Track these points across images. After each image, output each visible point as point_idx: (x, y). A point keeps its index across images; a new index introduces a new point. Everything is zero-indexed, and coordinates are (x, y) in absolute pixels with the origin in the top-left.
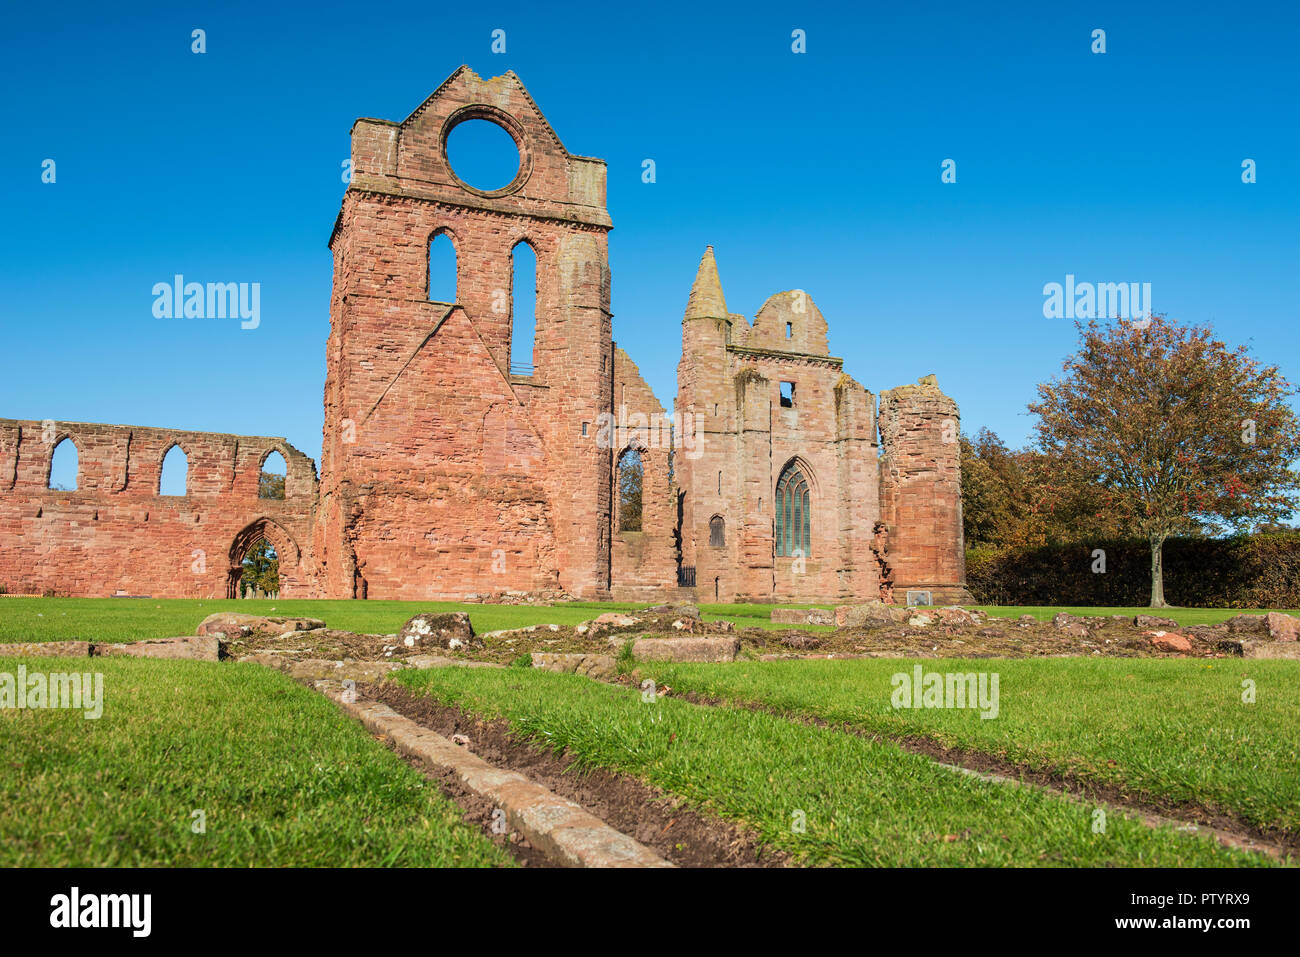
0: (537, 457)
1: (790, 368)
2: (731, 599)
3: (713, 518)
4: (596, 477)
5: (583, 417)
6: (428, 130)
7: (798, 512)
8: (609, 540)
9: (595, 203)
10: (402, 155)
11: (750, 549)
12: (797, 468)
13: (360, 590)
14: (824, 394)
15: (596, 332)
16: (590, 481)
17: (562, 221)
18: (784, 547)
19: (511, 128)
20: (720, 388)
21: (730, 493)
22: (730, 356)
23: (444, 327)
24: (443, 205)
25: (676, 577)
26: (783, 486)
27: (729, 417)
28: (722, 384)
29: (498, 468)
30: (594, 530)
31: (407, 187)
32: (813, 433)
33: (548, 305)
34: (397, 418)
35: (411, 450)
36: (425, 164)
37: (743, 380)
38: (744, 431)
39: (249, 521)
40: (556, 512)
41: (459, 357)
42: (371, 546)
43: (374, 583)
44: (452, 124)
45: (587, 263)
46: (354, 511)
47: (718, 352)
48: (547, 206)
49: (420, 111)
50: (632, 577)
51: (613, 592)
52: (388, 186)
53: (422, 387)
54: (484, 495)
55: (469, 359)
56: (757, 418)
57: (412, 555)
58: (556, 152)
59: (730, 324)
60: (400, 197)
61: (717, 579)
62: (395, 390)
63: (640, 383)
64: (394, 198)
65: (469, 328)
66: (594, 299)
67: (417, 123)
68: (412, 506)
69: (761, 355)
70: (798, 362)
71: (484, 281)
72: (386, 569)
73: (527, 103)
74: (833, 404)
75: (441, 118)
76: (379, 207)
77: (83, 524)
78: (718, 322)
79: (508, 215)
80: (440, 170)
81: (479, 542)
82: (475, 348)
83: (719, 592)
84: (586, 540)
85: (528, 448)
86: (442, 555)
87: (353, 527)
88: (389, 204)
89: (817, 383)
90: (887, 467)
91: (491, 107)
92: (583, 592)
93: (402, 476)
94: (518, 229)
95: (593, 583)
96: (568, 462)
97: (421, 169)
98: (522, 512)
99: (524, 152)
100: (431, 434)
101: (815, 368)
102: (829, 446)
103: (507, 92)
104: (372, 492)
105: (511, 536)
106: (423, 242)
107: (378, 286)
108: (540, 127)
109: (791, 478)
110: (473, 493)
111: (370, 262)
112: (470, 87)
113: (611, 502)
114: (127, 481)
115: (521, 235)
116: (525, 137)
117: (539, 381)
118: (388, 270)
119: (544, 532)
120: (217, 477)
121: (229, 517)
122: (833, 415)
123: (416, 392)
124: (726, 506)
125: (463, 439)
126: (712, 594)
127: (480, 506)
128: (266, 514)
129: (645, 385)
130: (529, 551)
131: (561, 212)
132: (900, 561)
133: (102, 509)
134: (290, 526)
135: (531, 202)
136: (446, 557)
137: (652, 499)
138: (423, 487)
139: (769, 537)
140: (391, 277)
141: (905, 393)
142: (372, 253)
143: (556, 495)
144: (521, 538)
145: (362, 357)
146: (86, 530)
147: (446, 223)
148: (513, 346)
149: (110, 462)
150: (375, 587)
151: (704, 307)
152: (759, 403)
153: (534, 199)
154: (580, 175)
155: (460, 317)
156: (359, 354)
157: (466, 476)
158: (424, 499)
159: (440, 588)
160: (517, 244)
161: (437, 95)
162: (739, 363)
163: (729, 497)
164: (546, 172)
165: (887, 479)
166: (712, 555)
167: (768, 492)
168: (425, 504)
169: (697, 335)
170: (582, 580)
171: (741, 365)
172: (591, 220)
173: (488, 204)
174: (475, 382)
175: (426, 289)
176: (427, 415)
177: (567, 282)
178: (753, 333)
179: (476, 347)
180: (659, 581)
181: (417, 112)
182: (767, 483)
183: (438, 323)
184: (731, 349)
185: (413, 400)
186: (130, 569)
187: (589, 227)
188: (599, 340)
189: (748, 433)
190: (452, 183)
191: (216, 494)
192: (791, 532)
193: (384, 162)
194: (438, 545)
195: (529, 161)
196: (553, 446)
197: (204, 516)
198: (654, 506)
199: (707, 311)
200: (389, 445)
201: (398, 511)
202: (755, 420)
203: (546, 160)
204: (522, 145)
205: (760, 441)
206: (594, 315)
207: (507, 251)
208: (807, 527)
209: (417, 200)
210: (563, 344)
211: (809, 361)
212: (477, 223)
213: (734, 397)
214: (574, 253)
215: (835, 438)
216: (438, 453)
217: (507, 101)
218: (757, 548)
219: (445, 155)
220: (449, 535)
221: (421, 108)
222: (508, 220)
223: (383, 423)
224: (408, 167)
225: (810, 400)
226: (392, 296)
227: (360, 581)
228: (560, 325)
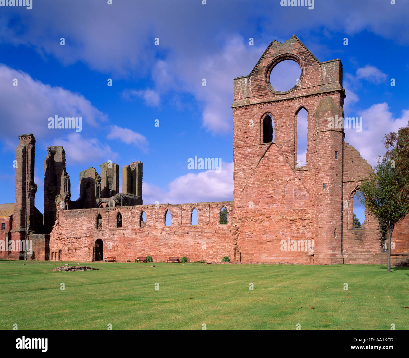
0: (307, 201)
5: (323, 181)
6: (260, 74)
8: (341, 233)
9: (333, 81)
10: (250, 88)
13: (237, 257)
15: (330, 142)
17: (316, 94)
23: (267, 153)
24: (265, 103)
25: (380, 248)
29: (291, 207)
30: (329, 229)
31: (253, 101)
33: (312, 133)
34: (252, 192)
35: (257, 203)
36: (259, 88)
41: (275, 164)
42: (242, 240)
43: (245, 254)
44: (269, 67)
48: (311, 89)
49: (256, 67)
50: (357, 249)
52: (244, 102)
53: (260, 178)
55: (278, 164)
57: (257, 244)
58: (315, 63)
60: (249, 106)
62: (250, 181)
63: (360, 160)
64: (247, 107)
65: (278, 151)
68: (256, 225)
71: (283, 130)
73: (301, 46)
75: (264, 67)
76: (242, 111)
79: (293, 99)
80: (265, 89)
81: (282, 237)
84: (325, 234)
85: (303, 197)
86: (269, 243)
87: (236, 234)
88: (246, 109)
91: (285, 54)
93: (254, 213)
94: (297, 105)
97: (258, 91)
98: (299, 224)
99: (301, 68)
100: (264, 196)
103: (292, 45)
104: (243, 221)
105: (296, 234)
106: (259, 121)
107: (243, 143)
108: (307, 55)
111: (240, 134)
112: (276, 49)
113: (342, 216)
115: (299, 106)
116: (301, 61)
117: (308, 168)
118: (247, 135)
123: (258, 181)
125: (277, 197)
127: (283, 223)
131: (317, 90)
135: (303, 90)
138: (261, 217)
140: (247, 138)
142: (241, 130)
143: (314, 216)
145: (239, 171)
147: (268, 110)
153: (305, 88)
154: (326, 70)
155: (275, 147)
156: (238, 170)
157: (277, 212)
158: (261, 222)
159: (267, 255)
161: (262, 58)
164: (310, 74)
168: (262, 224)
172: (330, 90)
173: (284, 97)
174: (281, 173)
175: (261, 139)
176: (262, 189)
177: (317, 122)
179: (282, 158)
183: (265, 152)
185: (258, 184)
187: (329, 93)
188: (331, 145)
190: (270, 93)
193: (244, 93)
194: (268, 239)
195: (303, 72)
196: (313, 195)
200: (249, 202)
201: (252, 227)
203: (310, 69)
206: (329, 134)
207: (292, 115)
209: (255, 105)
210: (316, 150)
212: (280, 106)
216: (267, 203)
217: (292, 49)
219: (267, 82)
220: (271, 235)
222: (293, 101)
223: (247, 194)
224: (253, 92)
226: (249, 145)
227: (238, 253)
228: (315, 141)
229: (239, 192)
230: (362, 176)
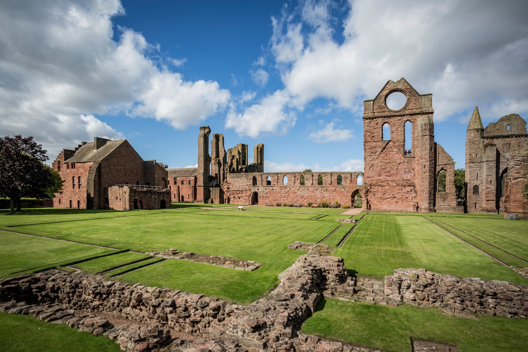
0: (412, 175)
1: (508, 140)
2: (481, 209)
3: (475, 187)
4: (428, 179)
5: (424, 164)
6: (381, 100)
8: (434, 194)
9: (429, 106)
10: (374, 107)
11: (487, 195)
13: (368, 207)
14: (523, 146)
15: (428, 142)
16: (427, 180)
17: (418, 114)
19: (403, 92)
20: (478, 149)
21: (481, 179)
22: (482, 139)
23: (387, 146)
24: (385, 117)
25: (456, 203)
27: (481, 157)
29: (402, 178)
30: (428, 192)
31: (376, 114)
33: (415, 136)
34: (376, 169)
35: (380, 176)
36: (380, 107)
37: (486, 146)
38: (486, 161)
39: (355, 190)
40: (417, 188)
41: (391, 152)
42: (371, 197)
44: (387, 95)
45: (424, 123)
46: (366, 190)
47: (477, 139)
48: (414, 110)
49: (378, 95)
50: (442, 203)
51: (436, 208)
52: (371, 115)
53: (382, 161)
54: (398, 185)
55: (393, 153)
58: (416, 95)
59: (483, 129)
60: (375, 117)
61: (475, 203)
62: (376, 162)
63: (444, 152)
64: (373, 118)
65: (393, 145)
66: (428, 133)
67: (378, 99)
68: (380, 188)
69: (495, 137)
70: (511, 137)
71: (397, 133)
72: (375, 202)
73: (407, 85)
75: (384, 95)
76: (369, 121)
77: (324, 191)
79: (403, 115)
80: (384, 108)
81: (397, 196)
82: (395, 150)
83: (476, 207)
84: (425, 195)
85: (410, 173)
89: (520, 143)
90: (507, 177)
91: (396, 88)
92: (425, 208)
93: (378, 181)
95: (428, 205)
96: (421, 176)
97: (380, 109)
98: (408, 189)
100: (384, 172)
101: (518, 138)
103: (401, 83)
104: (371, 185)
105: (405, 194)
106: (381, 127)
107: (371, 139)
108: (411, 90)
110: (395, 185)
111: (368, 134)
112: (392, 85)
114: (331, 182)
115: (406, 119)
116: (407, 94)
118: (373, 135)
119: (414, 193)
120: (348, 181)
121: (351, 189)
123: (380, 162)
124: (479, 183)
125: (392, 172)
126: (474, 208)
127: (397, 187)
128: (358, 188)
129: (446, 153)
130: (410, 197)
131: (418, 111)
133: (328, 188)
135: (409, 110)
136: (389, 199)
137: (448, 184)
138: (383, 184)
139: (495, 192)
140: (373, 137)
142: (369, 132)
143: (417, 184)
144: (408, 195)
145: (368, 156)
146: (325, 192)
147: (386, 121)
149: (328, 179)
150: (372, 206)
151: (473, 126)
152: (491, 152)
154: (424, 99)
155: (391, 143)
157: (393, 181)
158: (383, 186)
159: (387, 206)
160: (406, 122)
161: (382, 90)
164: (413, 101)
165: (506, 181)
166: (474, 196)
167: (494, 179)
168: (383, 188)
169: (470, 135)
170: (424, 204)
171: (486, 141)
172: (427, 112)
173: (397, 114)
174: (395, 158)
175: (382, 138)
176: (383, 167)
177: (419, 129)
178: (493, 131)
180: (450, 205)
182: (494, 176)
183: (385, 145)
184: (483, 137)
186: (333, 200)
190: (387, 111)
191: (348, 184)
193: (370, 110)
194: (386, 197)
195: (408, 99)
196: (416, 172)
197: (346, 189)
200: (374, 175)
201: (377, 189)
202: (490, 158)
203: (413, 98)
204: (407, 96)
205: (492, 164)
206: (428, 137)
207: (403, 124)
209: (378, 117)
210: (418, 146)
211: (516, 136)
212: (395, 119)
213: (483, 151)
214: (421, 121)
216: (386, 176)
217: (402, 86)
218: (489, 195)
220: (390, 194)
222: (403, 117)
224: (376, 109)
225: (516, 148)
226: (374, 141)
227: (368, 205)
228: (418, 141)
229: (368, 168)
230: (445, 162)
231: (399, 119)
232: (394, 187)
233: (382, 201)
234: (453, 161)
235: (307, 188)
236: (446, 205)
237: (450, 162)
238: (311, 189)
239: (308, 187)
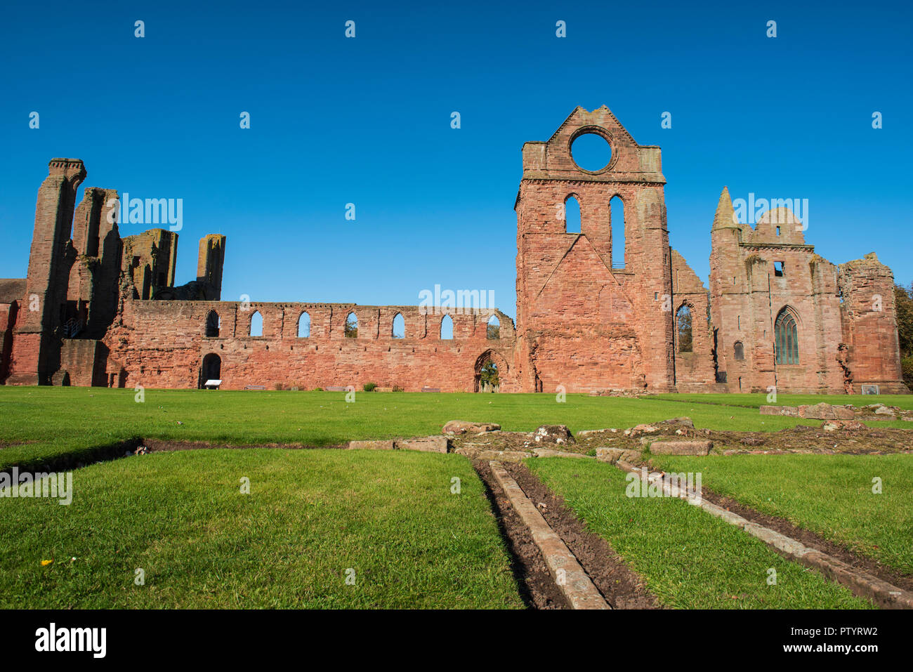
0: (629, 313)
1: (779, 253)
2: (749, 390)
3: (736, 343)
4: (664, 322)
5: (654, 289)
6: (561, 143)
7: (789, 338)
8: (674, 358)
9: (655, 171)
10: (548, 158)
11: (760, 361)
12: (788, 312)
13: (539, 386)
14: (803, 267)
15: (659, 242)
16: (660, 325)
17: (637, 183)
18: (782, 359)
19: (606, 136)
20: (736, 268)
21: (745, 328)
22: (741, 249)
23: (575, 246)
24: (571, 181)
25: (714, 378)
26: (779, 323)
27: (743, 284)
28: (738, 266)
29: (609, 320)
30: (664, 352)
31: (552, 174)
32: (797, 291)
33: (632, 229)
34: (553, 296)
35: (561, 312)
36: (561, 161)
37: (750, 263)
38: (753, 292)
39: (483, 351)
40: (642, 342)
41: (584, 261)
42: (543, 363)
43: (545, 382)
44: (574, 138)
45: (653, 204)
46: (533, 345)
47: (733, 247)
48: (628, 175)
49: (557, 134)
50: (688, 378)
51: (677, 386)
52: (542, 175)
53: (565, 279)
54: (601, 335)
55: (589, 262)
56: (760, 283)
57: (564, 368)
58: (632, 145)
59: (741, 230)
60: (548, 180)
61: (740, 378)
62: (551, 281)
63: (687, 268)
64: (545, 181)
65: (589, 246)
66: (658, 224)
67: (555, 141)
68: (563, 341)
69: (761, 247)
70: (785, 249)
71: (596, 220)
72: (552, 375)
73: (613, 121)
74: (809, 273)
75: (567, 136)
76: (538, 186)
77: (408, 354)
78: (733, 230)
79: (606, 183)
80: (568, 163)
81: (600, 360)
82: (592, 256)
83: (742, 385)
84: (660, 358)
85: (624, 308)
86: (580, 367)
87: (533, 353)
88: (543, 184)
89: (798, 261)
90: (845, 310)
91: (594, 126)
92: (660, 386)
93: (557, 326)
94: (613, 189)
95: (665, 381)
96: (648, 315)
97: (559, 164)
98: (623, 343)
99: (613, 148)
100: (571, 303)
101: (796, 252)
102: (808, 298)
103: (602, 117)
104: (542, 335)
105: (617, 356)
106: (563, 202)
107: (540, 228)
108: (622, 133)
109: (784, 320)
110: (595, 334)
111: (535, 215)
112: (583, 117)
113: (673, 336)
114: (426, 333)
115: (614, 192)
116: (614, 140)
117: (628, 271)
118: (545, 219)
119: (636, 354)
120: (467, 329)
121: (474, 349)
122: (810, 279)
123: (562, 282)
124: (743, 336)
125: (588, 305)
126: (737, 387)
127: (600, 340)
128: (491, 347)
129: (690, 269)
130: (628, 364)
131: (636, 177)
132: (856, 367)
133: (416, 347)
134: (503, 353)
135: (618, 174)
136: (584, 368)
137: (697, 334)
138: (568, 331)
139: (772, 353)
140: (546, 222)
141: (855, 265)
142: (536, 211)
143: (642, 333)
144: (623, 357)
145: (533, 265)
146: (409, 357)
147: (573, 191)
148: (613, 253)
149: (418, 324)
150: (546, 384)
151: (724, 222)
152: (761, 275)
153: (621, 173)
154: (646, 156)
155: (584, 240)
157: (591, 325)
158: (570, 338)
159: (580, 384)
160: (612, 198)
161: (565, 124)
162: (747, 252)
163: (745, 331)
164: (626, 157)
165: (846, 318)
166: (736, 364)
167: (769, 327)
168: (570, 341)
169: (720, 239)
170: (659, 380)
171: (749, 254)
172: (653, 180)
173: (595, 178)
174: (593, 274)
175: (565, 227)
176: (568, 293)
177: (642, 215)
178: (755, 235)
180: (704, 380)
181: (555, 134)
182: (769, 322)
183: (572, 244)
184: (742, 245)
185: (560, 286)
186: (430, 376)
187: (652, 184)
188: (661, 246)
189: (755, 293)
190: (575, 169)
191: (467, 338)
192: (786, 350)
193: (540, 163)
194: (578, 362)
195: (617, 152)
196: (638, 307)
197: (462, 349)
198: (698, 337)
199: (725, 224)
200: (549, 310)
201: (556, 344)
202: (758, 285)
203: (626, 151)
204: (612, 144)
205: (763, 297)
206: (658, 232)
207: (607, 202)
208: (796, 347)
209: (557, 181)
210: (641, 250)
211: (792, 249)
212: (590, 189)
213: (745, 272)
214: (645, 199)
215: (811, 293)
216: (575, 313)
217: (603, 122)
218: (763, 361)
219: (571, 155)
220: (584, 357)
221: (557, 132)
222: (607, 185)
223: (545, 298)
224: (552, 164)
225: (794, 271)
226: (547, 232)
227: (538, 381)
228: (639, 240)
230: (690, 288)
231: (599, 189)
232: (594, 339)
233: (567, 372)
234: (704, 286)
235: (363, 345)
236: (697, 380)
237: (699, 289)
238: (375, 348)
239: (367, 341)
